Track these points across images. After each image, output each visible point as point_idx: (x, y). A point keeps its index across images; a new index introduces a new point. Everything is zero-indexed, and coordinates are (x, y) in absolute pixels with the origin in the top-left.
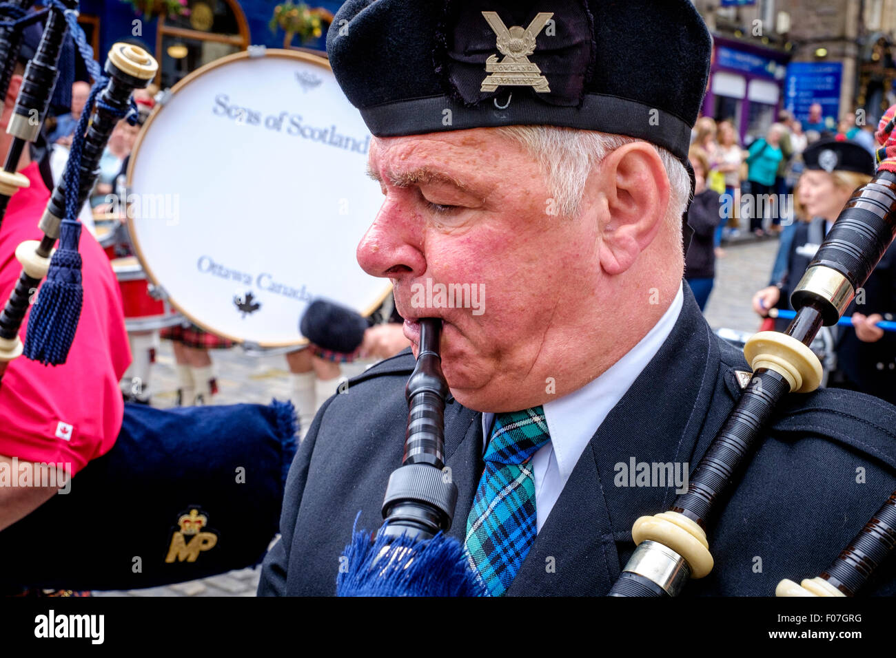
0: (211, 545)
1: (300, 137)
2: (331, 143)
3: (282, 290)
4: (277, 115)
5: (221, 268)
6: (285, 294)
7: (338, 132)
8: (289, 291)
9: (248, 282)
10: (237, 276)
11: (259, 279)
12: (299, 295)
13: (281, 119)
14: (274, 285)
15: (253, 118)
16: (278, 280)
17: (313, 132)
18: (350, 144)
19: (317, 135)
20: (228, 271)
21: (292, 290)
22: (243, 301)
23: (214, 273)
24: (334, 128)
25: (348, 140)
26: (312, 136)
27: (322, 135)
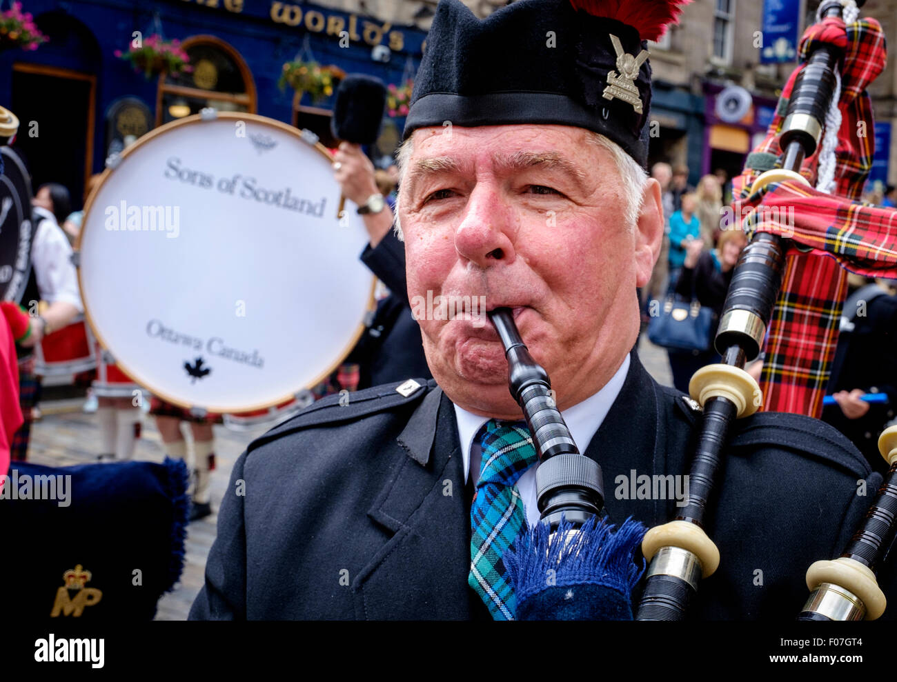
0: (96, 600)
1: (253, 201)
2: (286, 206)
3: (233, 355)
4: (230, 178)
5: (171, 332)
6: (237, 359)
7: (292, 195)
8: (240, 357)
9: (198, 347)
10: (187, 341)
11: (210, 344)
12: (251, 360)
13: (234, 182)
14: (224, 350)
15: (206, 181)
16: (229, 344)
17: (267, 195)
18: (306, 207)
19: (271, 198)
20: (177, 336)
21: (243, 355)
22: (193, 364)
23: (163, 338)
24: (288, 191)
25: (303, 203)
26: (266, 199)
27: (277, 199)
